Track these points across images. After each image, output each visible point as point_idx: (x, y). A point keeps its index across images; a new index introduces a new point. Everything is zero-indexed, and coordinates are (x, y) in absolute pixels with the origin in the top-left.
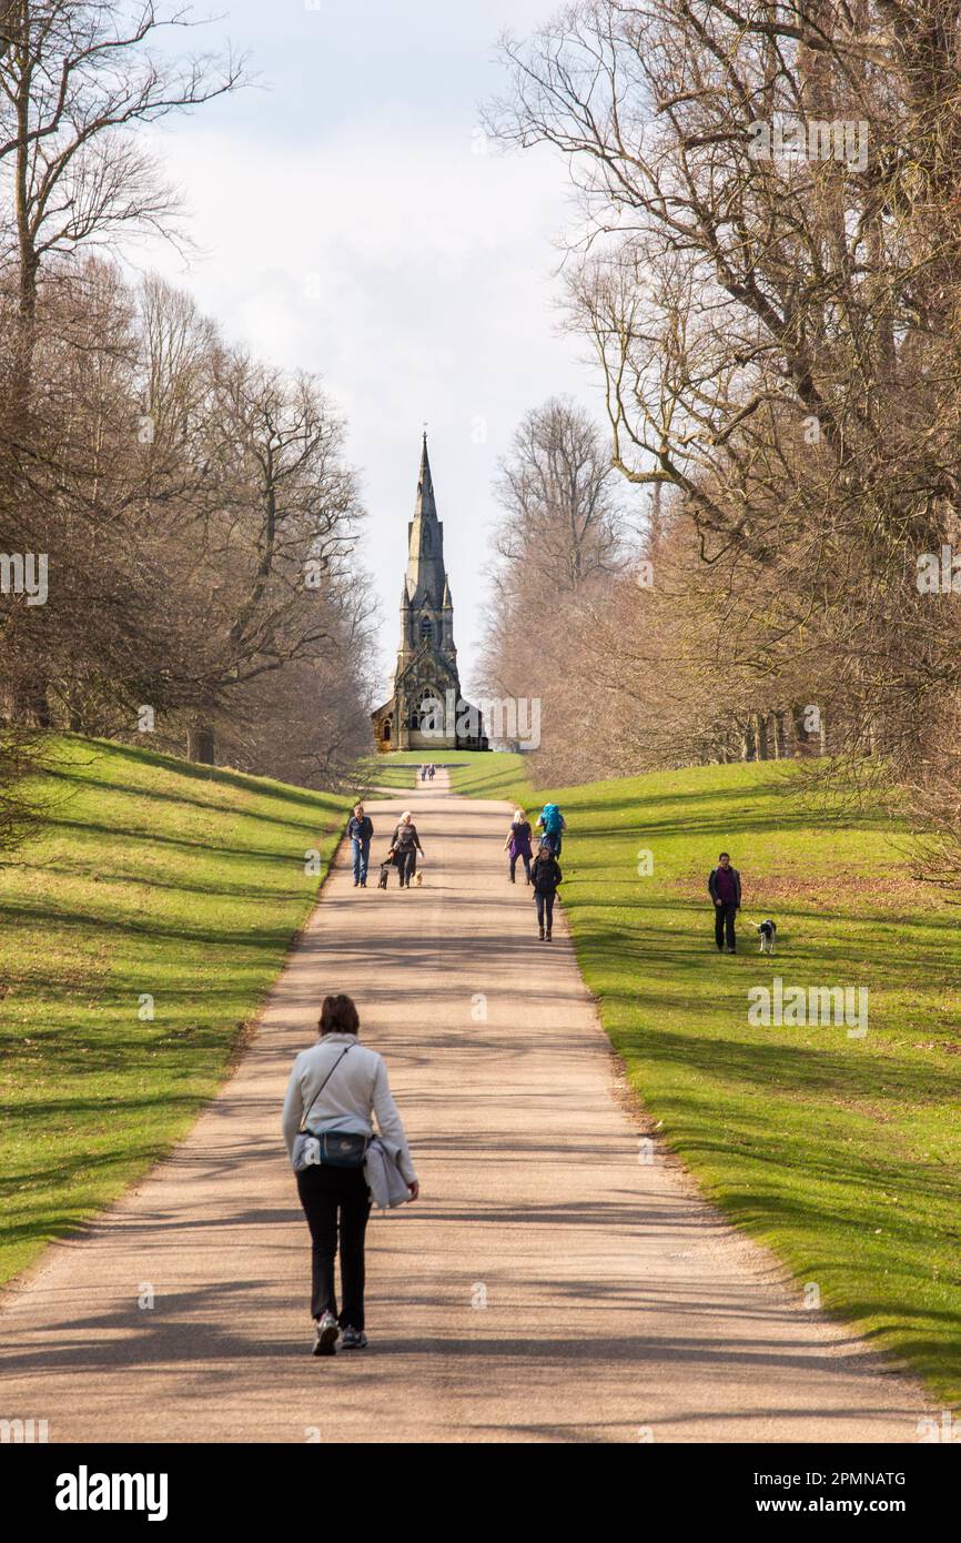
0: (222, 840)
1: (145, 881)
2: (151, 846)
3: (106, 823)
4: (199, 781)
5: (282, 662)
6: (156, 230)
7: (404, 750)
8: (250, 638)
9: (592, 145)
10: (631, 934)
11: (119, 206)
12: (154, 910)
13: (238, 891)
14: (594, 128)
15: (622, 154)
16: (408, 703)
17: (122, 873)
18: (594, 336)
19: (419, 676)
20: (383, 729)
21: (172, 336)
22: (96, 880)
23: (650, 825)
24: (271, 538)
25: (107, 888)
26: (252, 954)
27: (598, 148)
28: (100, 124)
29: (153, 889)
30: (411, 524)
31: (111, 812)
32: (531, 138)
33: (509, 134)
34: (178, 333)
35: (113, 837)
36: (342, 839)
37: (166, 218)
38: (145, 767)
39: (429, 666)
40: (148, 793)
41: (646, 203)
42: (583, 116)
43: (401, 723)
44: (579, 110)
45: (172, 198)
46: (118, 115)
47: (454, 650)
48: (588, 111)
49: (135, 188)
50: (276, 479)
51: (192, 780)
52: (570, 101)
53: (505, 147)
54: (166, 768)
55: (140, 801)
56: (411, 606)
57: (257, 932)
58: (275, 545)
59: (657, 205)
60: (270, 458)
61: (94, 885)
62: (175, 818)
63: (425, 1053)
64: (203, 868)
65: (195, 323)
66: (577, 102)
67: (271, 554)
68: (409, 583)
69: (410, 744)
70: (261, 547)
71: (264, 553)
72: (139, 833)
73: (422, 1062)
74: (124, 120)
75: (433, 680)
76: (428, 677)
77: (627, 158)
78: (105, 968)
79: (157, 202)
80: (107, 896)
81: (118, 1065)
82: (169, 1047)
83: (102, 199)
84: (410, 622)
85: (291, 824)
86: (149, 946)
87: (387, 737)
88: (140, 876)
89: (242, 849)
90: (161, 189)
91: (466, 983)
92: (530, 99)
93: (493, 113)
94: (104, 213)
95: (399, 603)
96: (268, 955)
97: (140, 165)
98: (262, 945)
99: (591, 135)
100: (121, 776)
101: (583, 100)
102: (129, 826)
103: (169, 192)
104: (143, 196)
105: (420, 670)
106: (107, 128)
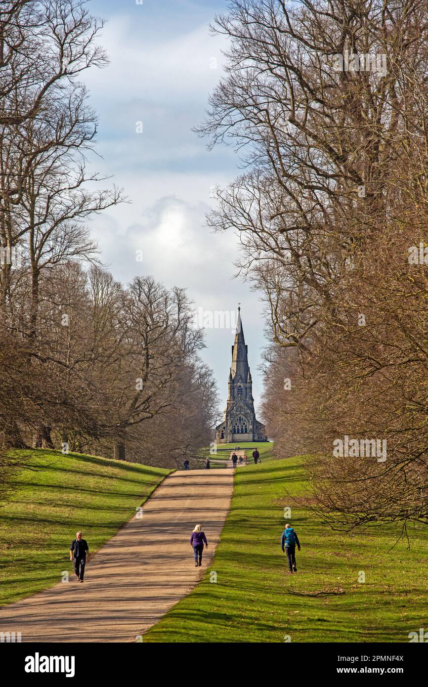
0: (109, 490)
1: (73, 506)
2: (79, 493)
3: (64, 485)
4: (105, 467)
5: (152, 416)
6: (86, 259)
7: (230, 442)
8: (139, 407)
9: (250, 227)
10: (249, 519)
11: (71, 250)
12: (74, 517)
13: (109, 508)
14: (251, 221)
15: (263, 230)
16: (232, 422)
17: (65, 503)
18: (266, 290)
19: (237, 411)
20: (220, 434)
21: (103, 290)
22: (54, 506)
23: (278, 478)
24: (148, 367)
25: (58, 509)
26: (106, 530)
27: (253, 228)
28: (63, 219)
29: (76, 509)
30: (233, 347)
31: (66, 480)
32: (227, 226)
33: (218, 224)
34: (105, 289)
35: (64, 490)
36: (157, 487)
37: (90, 254)
38: (83, 462)
39: (241, 407)
40: (82, 473)
41: (273, 249)
42: (247, 217)
43: (229, 431)
44: (245, 215)
45: (92, 246)
46: (70, 215)
47: (253, 400)
48: (249, 215)
49: (77, 243)
50: (149, 343)
51: (102, 467)
52: (242, 212)
53: (217, 230)
54: (92, 462)
55: (78, 476)
56: (232, 381)
57: (111, 523)
58: (149, 369)
59: (277, 250)
60: (147, 335)
61: (53, 508)
62: (91, 482)
63: (148, 561)
64: (97, 500)
65: (112, 284)
66: (245, 212)
67: (147, 373)
68: (232, 372)
69: (233, 440)
70: (143, 370)
71: (144, 373)
72: (76, 488)
73: (146, 563)
74: (72, 217)
75: (243, 413)
76: (241, 411)
77: (265, 232)
78: (49, 537)
79: (86, 248)
80: (57, 512)
81: (43, 568)
82: (62, 562)
83: (64, 247)
84: (232, 389)
85: (138, 482)
86: (68, 529)
87: (223, 437)
88: (72, 504)
89: (115, 492)
90: (88, 243)
91: (177, 538)
92: (227, 211)
93: (212, 217)
94: (65, 253)
95: (228, 380)
96: (111, 531)
97: (79, 234)
98: (109, 527)
99: (250, 224)
100: (72, 467)
101: (247, 211)
102: (73, 486)
103: (91, 244)
104: (80, 246)
105: (237, 409)
106: (65, 220)
